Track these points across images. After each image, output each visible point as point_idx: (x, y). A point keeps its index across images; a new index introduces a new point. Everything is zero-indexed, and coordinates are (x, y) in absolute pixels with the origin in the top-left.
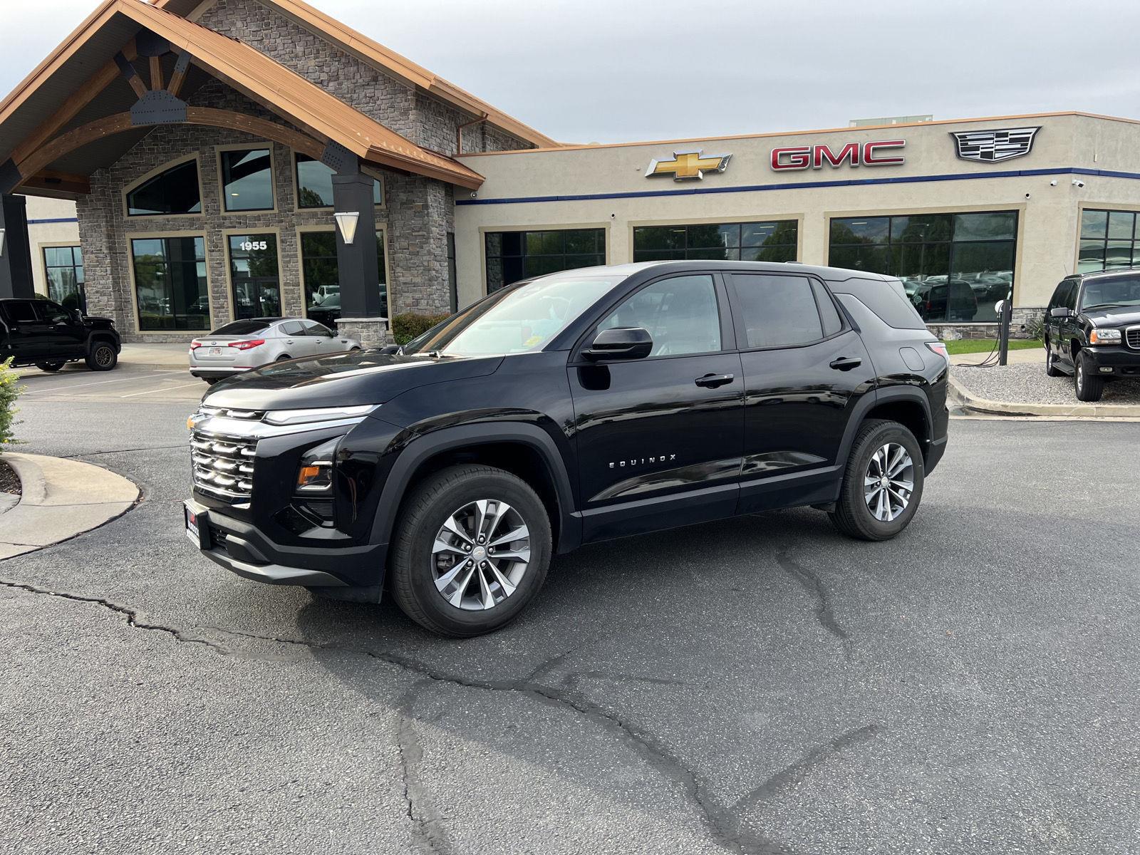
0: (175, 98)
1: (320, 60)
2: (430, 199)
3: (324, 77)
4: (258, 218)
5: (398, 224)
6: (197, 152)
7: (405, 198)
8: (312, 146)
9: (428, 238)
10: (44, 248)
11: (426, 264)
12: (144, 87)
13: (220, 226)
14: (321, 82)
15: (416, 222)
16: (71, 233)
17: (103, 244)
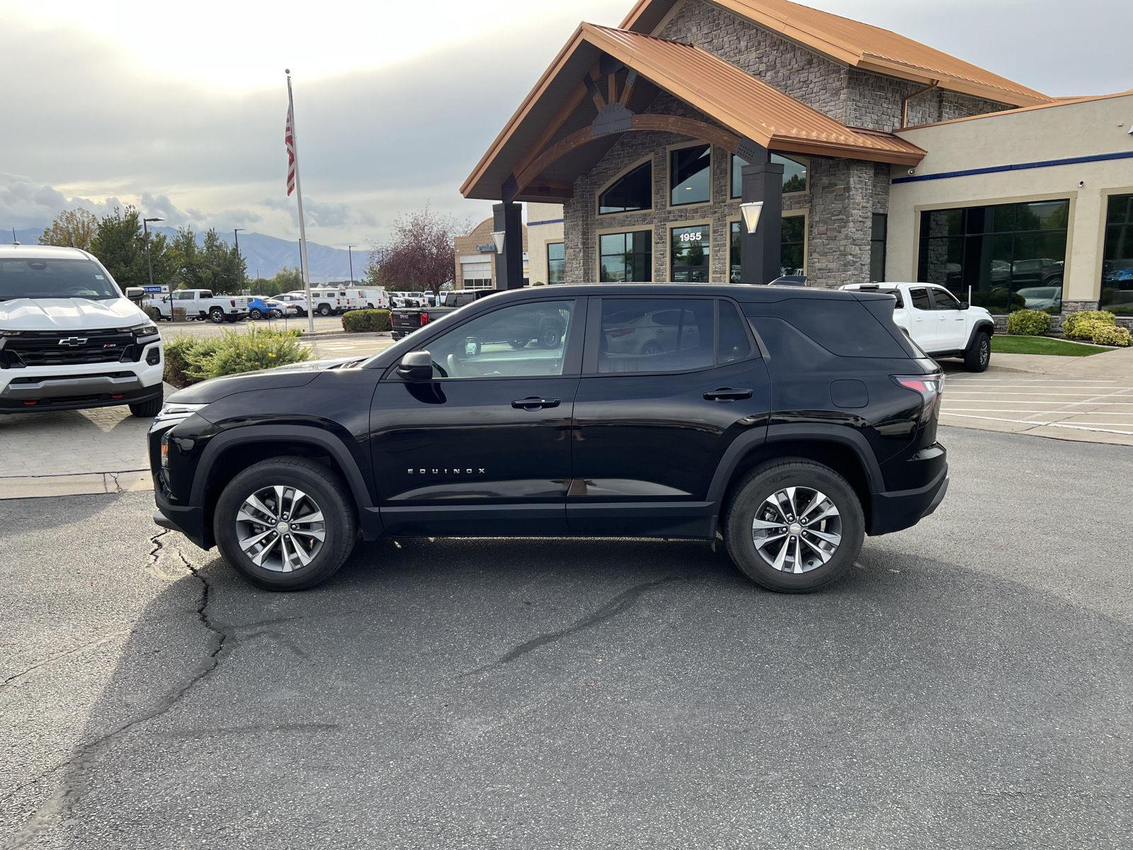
0: (625, 109)
1: (760, 51)
2: (853, 181)
3: (763, 67)
4: (696, 211)
5: (819, 208)
6: (653, 153)
7: (827, 182)
8: (729, 139)
9: (848, 221)
10: (548, 245)
11: (842, 248)
12: (603, 102)
13: (666, 220)
14: (760, 74)
15: (837, 206)
16: (557, 232)
17: (577, 239)
